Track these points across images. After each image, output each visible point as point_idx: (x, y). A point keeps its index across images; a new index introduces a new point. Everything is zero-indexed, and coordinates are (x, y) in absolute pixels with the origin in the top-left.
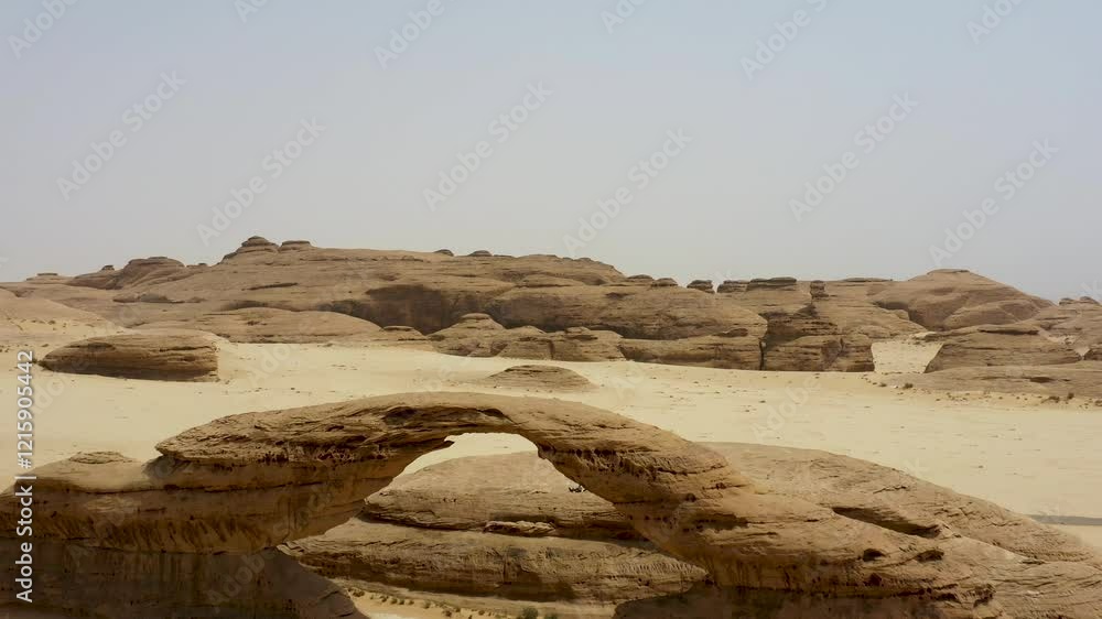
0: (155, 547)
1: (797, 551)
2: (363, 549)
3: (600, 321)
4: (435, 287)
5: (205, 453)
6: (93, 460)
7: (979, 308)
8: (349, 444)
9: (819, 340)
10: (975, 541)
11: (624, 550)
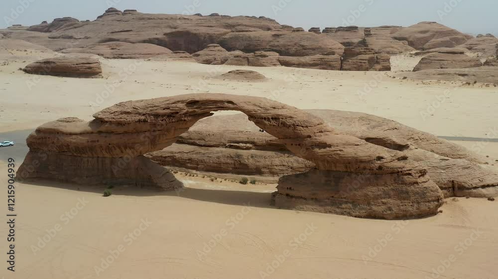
0: (95, 155)
1: (350, 157)
2: (176, 155)
3: (270, 47)
4: (195, 32)
5: (114, 118)
6: (67, 121)
7: (440, 40)
8: (172, 115)
9: (367, 57)
10: (423, 150)
11: (282, 155)
